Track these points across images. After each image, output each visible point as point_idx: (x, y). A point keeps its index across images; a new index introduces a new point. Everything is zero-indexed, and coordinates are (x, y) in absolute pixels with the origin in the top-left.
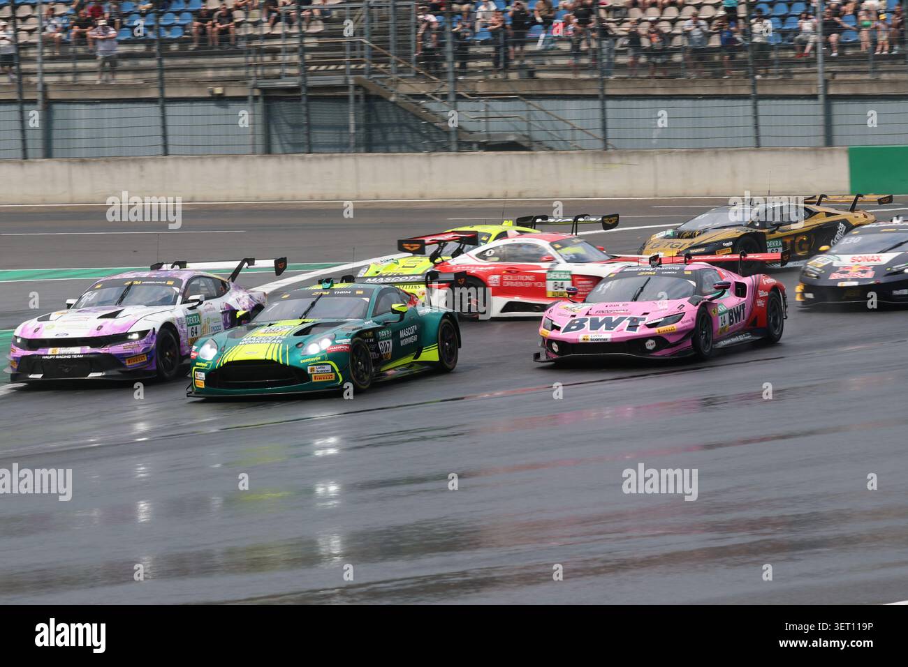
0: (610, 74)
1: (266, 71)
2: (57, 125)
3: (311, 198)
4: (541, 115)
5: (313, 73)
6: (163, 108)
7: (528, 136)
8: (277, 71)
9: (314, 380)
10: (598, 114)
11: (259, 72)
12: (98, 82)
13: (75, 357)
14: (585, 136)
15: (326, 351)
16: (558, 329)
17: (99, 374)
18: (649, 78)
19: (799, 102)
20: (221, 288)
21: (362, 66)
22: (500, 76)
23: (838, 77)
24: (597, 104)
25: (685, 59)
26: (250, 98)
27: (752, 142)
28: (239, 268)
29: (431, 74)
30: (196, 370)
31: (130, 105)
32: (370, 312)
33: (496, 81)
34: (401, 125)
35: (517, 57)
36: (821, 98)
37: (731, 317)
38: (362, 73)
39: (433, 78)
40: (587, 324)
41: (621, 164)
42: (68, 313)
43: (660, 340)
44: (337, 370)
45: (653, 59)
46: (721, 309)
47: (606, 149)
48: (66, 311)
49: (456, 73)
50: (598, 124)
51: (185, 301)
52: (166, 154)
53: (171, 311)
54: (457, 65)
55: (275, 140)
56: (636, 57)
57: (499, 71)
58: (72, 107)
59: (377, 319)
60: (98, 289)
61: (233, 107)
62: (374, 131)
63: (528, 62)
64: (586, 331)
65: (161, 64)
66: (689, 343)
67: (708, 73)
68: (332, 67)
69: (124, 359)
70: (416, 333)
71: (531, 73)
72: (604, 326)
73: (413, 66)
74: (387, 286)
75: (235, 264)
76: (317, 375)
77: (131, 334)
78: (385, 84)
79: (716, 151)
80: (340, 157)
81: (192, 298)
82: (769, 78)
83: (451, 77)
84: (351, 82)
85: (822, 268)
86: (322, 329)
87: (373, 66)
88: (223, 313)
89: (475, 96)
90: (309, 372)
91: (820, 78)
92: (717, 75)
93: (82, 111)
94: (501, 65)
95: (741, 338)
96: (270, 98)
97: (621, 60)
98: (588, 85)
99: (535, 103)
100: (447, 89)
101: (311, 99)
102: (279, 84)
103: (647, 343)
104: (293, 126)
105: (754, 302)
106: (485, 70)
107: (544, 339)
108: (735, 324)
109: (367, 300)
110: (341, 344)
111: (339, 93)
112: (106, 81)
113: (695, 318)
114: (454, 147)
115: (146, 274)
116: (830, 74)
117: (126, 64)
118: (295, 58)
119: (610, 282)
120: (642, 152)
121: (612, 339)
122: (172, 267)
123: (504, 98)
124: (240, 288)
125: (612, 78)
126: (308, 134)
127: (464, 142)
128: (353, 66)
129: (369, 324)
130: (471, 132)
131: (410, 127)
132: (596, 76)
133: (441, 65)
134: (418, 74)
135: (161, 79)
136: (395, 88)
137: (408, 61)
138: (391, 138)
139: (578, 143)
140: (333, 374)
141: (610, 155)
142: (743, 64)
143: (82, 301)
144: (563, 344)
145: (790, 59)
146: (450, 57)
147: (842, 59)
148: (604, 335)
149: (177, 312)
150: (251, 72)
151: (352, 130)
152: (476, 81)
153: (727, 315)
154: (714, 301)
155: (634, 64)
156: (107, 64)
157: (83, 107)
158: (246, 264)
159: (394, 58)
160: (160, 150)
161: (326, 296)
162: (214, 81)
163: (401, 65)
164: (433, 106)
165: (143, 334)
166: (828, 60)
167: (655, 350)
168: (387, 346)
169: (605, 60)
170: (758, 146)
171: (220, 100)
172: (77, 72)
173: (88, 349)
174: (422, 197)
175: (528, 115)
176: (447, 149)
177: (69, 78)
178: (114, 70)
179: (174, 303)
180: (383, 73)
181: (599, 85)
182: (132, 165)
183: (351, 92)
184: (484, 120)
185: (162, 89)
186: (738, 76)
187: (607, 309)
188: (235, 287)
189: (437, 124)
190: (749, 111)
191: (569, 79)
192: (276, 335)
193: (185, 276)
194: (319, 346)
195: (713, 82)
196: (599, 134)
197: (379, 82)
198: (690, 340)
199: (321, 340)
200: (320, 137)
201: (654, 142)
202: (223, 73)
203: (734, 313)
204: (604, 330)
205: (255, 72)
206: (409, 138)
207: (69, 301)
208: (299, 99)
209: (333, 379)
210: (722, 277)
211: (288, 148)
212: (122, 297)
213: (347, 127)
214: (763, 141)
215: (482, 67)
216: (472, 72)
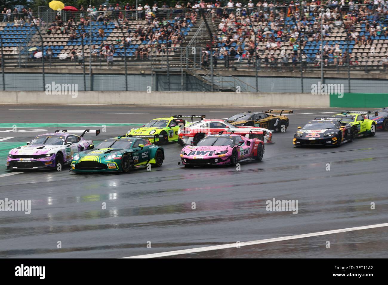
0: (259, 70)
1: (157, 66)
2: (95, 81)
3: (170, 104)
4: (238, 81)
5: (171, 67)
6: (126, 77)
7: (234, 88)
8: (160, 66)
9: (109, 168)
10: (255, 81)
11: (155, 67)
12: (107, 69)
13: (28, 161)
14: (251, 88)
15: (113, 159)
16: (186, 154)
17: (36, 168)
18: (271, 71)
19: (315, 79)
20: (78, 140)
21: (186, 66)
22: (226, 69)
23: (327, 72)
24: (255, 78)
25: (282, 66)
26: (152, 74)
27: (301, 91)
28: (84, 133)
29: (206, 68)
30: (72, 163)
31: (116, 76)
32: (131, 147)
33: (225, 71)
34: (197, 83)
35: (232, 64)
36: (322, 78)
37: (245, 152)
38: (185, 68)
39: (207, 70)
40: (196, 153)
41: (262, 96)
42: (26, 147)
43: (220, 159)
44: (117, 165)
45: (272, 66)
46: (241, 149)
47: (257, 92)
48: (26, 146)
49: (214, 68)
50: (255, 84)
51: (66, 144)
52: (127, 90)
53: (61, 147)
54: (214, 66)
55: (159, 87)
56: (267, 65)
57: (226, 68)
58: (99, 76)
59: (134, 149)
60: (37, 139)
61: (147, 77)
62: (189, 85)
63: (235, 65)
64: (195, 155)
65: (126, 63)
66: (229, 160)
67: (288, 70)
68: (177, 66)
69: (45, 163)
70: (148, 154)
71: (236, 69)
72: (201, 154)
73: (201, 66)
74: (139, 138)
75: (83, 131)
76: (110, 166)
77: (47, 154)
78: (192, 71)
79: (290, 93)
80: (178, 92)
81: (68, 143)
82: (306, 72)
83: (212, 69)
84: (182, 70)
85: (302, 134)
86: (114, 151)
87: (189, 66)
88: (78, 148)
89: (219, 75)
90: (107, 165)
91: (322, 72)
92: (291, 71)
93: (102, 77)
94: (227, 66)
95: (248, 159)
96: (158, 74)
97: (263, 65)
98: (252, 73)
99: (237, 78)
100: (210, 73)
101: (170, 75)
102: (161, 70)
103: (215, 160)
104: (165, 83)
105: (253, 148)
106: (222, 68)
107: (182, 157)
108: (246, 154)
109: (131, 143)
110: (118, 157)
111: (179, 73)
112: (110, 68)
113: (232, 152)
114: (212, 90)
115: (53, 134)
116: (324, 71)
117: (116, 63)
118: (166, 63)
119: (205, 140)
120: (268, 93)
121: (204, 158)
122: (62, 132)
123: (227, 76)
124: (84, 139)
125: (259, 71)
126: (169, 86)
127: (216, 89)
128: (183, 66)
129: (131, 150)
130: (217, 86)
131: (199, 84)
132: (255, 70)
133: (209, 66)
134: (202, 68)
135: (126, 68)
136: (195, 72)
137: (199, 64)
138: (194, 87)
139: (249, 90)
140: (116, 166)
141: (258, 94)
142: (299, 68)
143: (32, 142)
144: (188, 160)
145: (313, 66)
146: (212, 64)
147: (328, 67)
148: (201, 157)
149: (63, 147)
150: (153, 67)
151: (182, 84)
152: (219, 71)
153: (243, 151)
154: (239, 147)
155: (266, 67)
156: (110, 63)
157: (103, 76)
158: (87, 132)
159: (195, 63)
160: (125, 89)
161: (118, 141)
162: (142, 69)
163: (197, 66)
164: (206, 78)
165: (51, 155)
166: (324, 67)
167: (218, 162)
168: (136, 158)
169: (258, 66)
170: (303, 92)
171: (143, 75)
172: (101, 65)
173: (33, 159)
174: (202, 105)
175: (234, 81)
176: (210, 91)
177: (99, 67)
178: (112, 65)
179: (62, 144)
180: (191, 68)
181: (256, 73)
182: (117, 93)
183: (182, 73)
184: (221, 82)
185: (126, 71)
186: (297, 71)
187: (203, 148)
188: (82, 139)
189: (207, 83)
190: (300, 81)
191: (247, 71)
192: (98, 153)
193: (66, 135)
194: (111, 157)
195: (290, 73)
196: (255, 87)
197: (190, 70)
198: (230, 159)
199: (112, 155)
200: (173, 86)
201: (272, 90)
202: (144, 67)
203: (246, 151)
204: (201, 155)
205: (154, 67)
206: (199, 87)
207: (28, 142)
208: (167, 75)
209: (116, 168)
210: (242, 138)
211: (163, 89)
212: (45, 142)
213: (181, 84)
214: (304, 91)
215: (221, 67)
216: (218, 68)
